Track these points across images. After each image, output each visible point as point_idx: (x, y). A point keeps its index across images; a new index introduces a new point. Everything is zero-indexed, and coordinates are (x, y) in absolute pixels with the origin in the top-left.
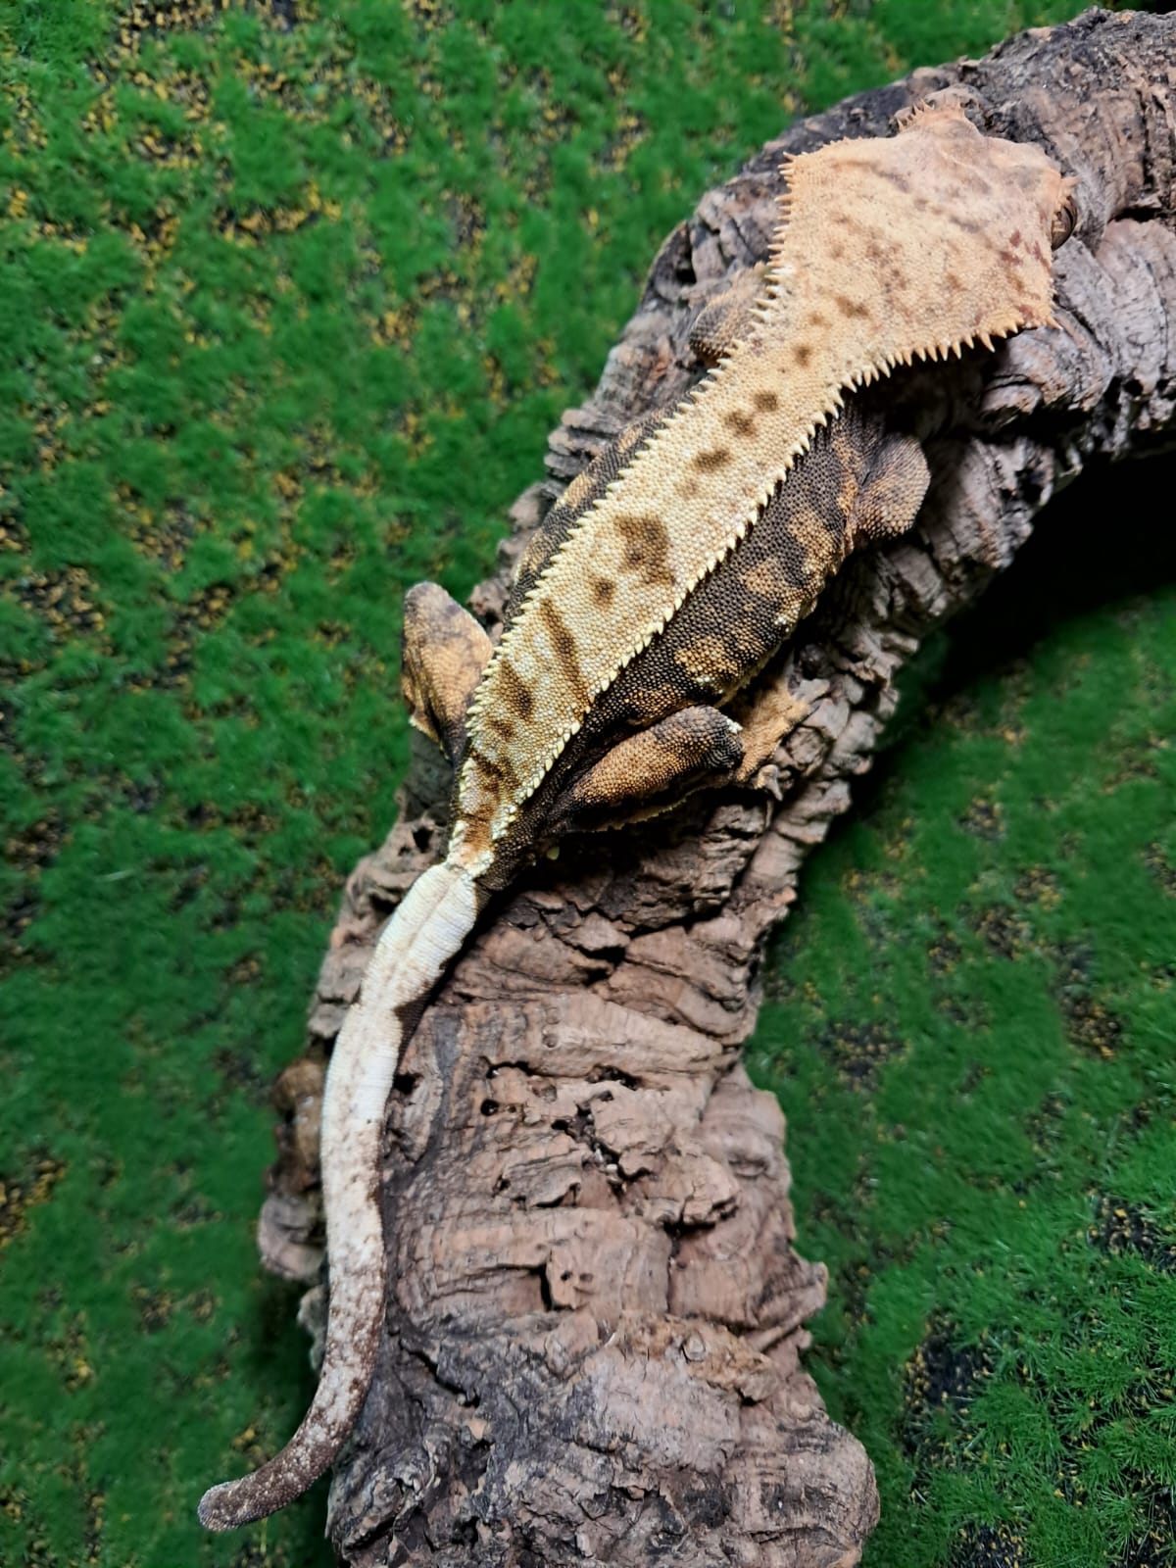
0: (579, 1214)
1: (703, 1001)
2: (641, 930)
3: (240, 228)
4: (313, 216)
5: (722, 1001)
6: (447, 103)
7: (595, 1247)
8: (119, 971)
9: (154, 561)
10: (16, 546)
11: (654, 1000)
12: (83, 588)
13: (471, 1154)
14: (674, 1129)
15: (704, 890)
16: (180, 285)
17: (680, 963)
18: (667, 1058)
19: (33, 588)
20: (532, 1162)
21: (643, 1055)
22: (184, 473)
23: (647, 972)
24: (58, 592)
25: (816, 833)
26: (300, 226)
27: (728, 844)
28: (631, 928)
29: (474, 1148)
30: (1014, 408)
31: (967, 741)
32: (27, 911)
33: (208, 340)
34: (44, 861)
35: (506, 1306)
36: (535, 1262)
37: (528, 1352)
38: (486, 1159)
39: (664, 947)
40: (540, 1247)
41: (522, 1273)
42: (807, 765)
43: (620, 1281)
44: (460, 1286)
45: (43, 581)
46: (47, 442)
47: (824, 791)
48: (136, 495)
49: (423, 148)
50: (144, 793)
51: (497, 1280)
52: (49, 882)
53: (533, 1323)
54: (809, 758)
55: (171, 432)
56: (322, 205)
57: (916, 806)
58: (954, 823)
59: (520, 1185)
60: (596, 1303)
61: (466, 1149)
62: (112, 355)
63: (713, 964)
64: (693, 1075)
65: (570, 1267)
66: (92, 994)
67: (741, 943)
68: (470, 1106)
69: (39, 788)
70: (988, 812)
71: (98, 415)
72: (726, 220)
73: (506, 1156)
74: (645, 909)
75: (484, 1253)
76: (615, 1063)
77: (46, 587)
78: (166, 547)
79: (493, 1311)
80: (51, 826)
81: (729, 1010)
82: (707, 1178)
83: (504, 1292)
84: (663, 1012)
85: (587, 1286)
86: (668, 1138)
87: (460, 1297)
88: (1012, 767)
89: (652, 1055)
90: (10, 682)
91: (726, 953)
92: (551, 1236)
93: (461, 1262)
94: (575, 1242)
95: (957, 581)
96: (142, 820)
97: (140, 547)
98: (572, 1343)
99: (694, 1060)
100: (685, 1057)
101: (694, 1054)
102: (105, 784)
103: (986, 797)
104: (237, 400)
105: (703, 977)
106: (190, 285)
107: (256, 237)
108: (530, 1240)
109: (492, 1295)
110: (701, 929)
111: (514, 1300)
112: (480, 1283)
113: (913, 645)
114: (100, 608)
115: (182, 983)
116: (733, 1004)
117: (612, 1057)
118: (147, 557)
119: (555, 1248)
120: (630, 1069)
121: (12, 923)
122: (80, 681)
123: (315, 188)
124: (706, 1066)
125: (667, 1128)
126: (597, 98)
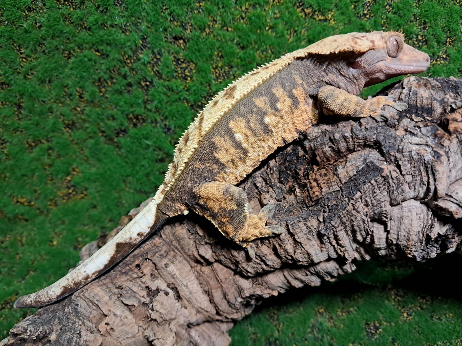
0: (127, 313)
1: (222, 297)
2: (219, 261)
3: (303, 10)
4: (326, 20)
5: (229, 302)
6: (390, 15)
7: (123, 325)
8: (133, 165)
9: (213, 76)
10: (183, 47)
11: (208, 283)
12: (191, 69)
13: (123, 273)
14: (175, 319)
15: (243, 267)
16: (275, 13)
17: (223, 281)
18: (194, 300)
19: (178, 60)
20: (132, 290)
21: (188, 294)
22: (239, 60)
23: (213, 274)
24: (184, 65)
25: (298, 285)
26: (320, 20)
27: (258, 261)
28: (217, 258)
29: (125, 272)
30: (451, 212)
31: (391, 304)
32: (123, 133)
33: (272, 32)
34: (135, 125)
35: (91, 316)
36: (105, 313)
37: (80, 332)
38: (124, 278)
39: (223, 272)
40: (110, 311)
41: (101, 312)
42: (299, 261)
43: (120, 340)
44: (86, 300)
45: (182, 60)
46: (209, 28)
47: (307, 275)
48: (222, 57)
49: (373, 22)
50: (169, 129)
51: (95, 308)
52: (132, 131)
53: (90, 327)
54: (301, 260)
55: (243, 48)
56: (331, 19)
57: (358, 307)
58: (364, 322)
59: (124, 292)
60: (109, 338)
61: (123, 271)
62: (243, 18)
63: (233, 290)
64: (198, 312)
65: (110, 323)
66: (124, 164)
67: (245, 292)
68: (134, 262)
69: (145, 107)
70: (377, 328)
71: (227, 30)
72: (409, 86)
73: (129, 282)
74: (223, 257)
75: (97, 298)
76: (179, 288)
77: (182, 62)
78: (220, 75)
79: (87, 314)
80: (142, 119)
81: (230, 306)
82: (167, 339)
83: (94, 313)
84: (206, 288)
85: (111, 332)
86: (172, 320)
87: (84, 302)
88: (396, 323)
89: (190, 296)
90: (157, 78)
91: (240, 290)
92: (114, 311)
93: (92, 295)
94: (119, 318)
95: (392, 250)
96: (164, 135)
97: (213, 70)
98: (90, 341)
99: (201, 308)
100: (199, 305)
101: (203, 307)
102: (161, 119)
103: (380, 324)
104: (267, 52)
105: (227, 291)
106: (278, 15)
107: (306, 15)
108: (109, 307)
109: (90, 310)
110: (237, 277)
111: (95, 317)
112: (91, 304)
113: (368, 258)
114: (191, 78)
115: (145, 179)
116: (233, 306)
117: (179, 286)
118: (213, 74)
119: (112, 315)
120: (181, 293)
121: (118, 133)
122: (173, 91)
123: (332, 13)
124: (205, 313)
125: (173, 317)
126: (438, 42)
